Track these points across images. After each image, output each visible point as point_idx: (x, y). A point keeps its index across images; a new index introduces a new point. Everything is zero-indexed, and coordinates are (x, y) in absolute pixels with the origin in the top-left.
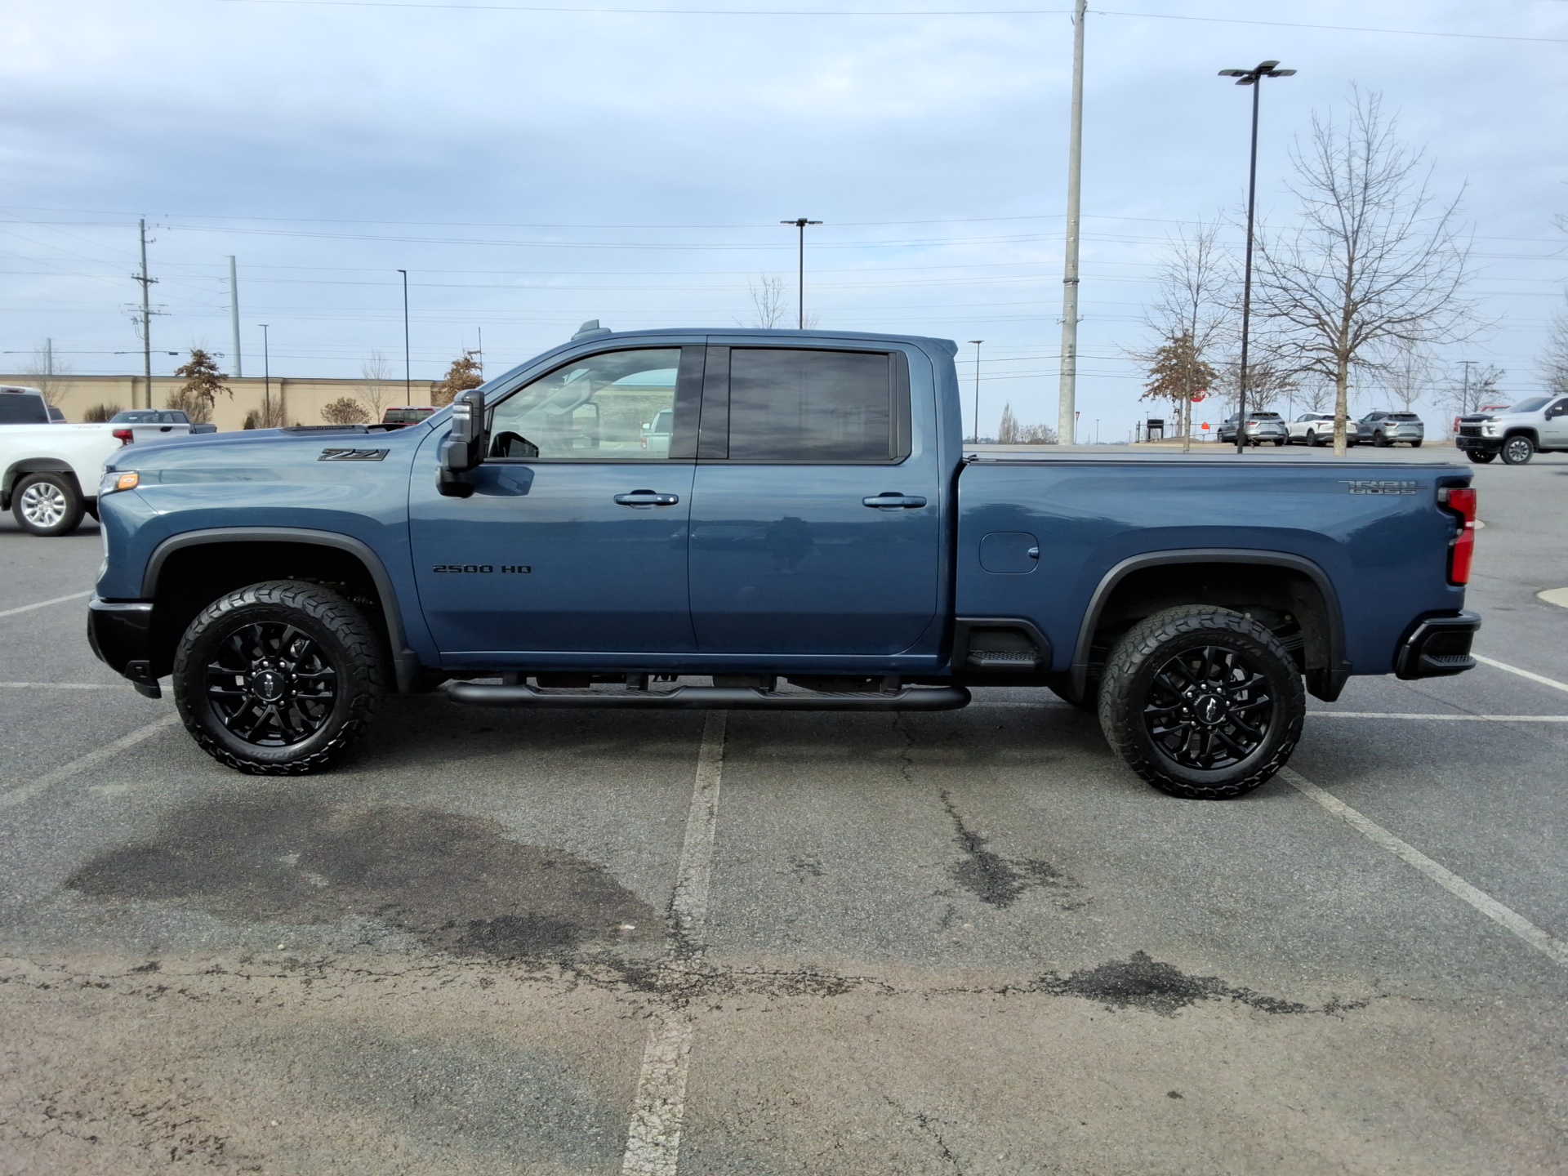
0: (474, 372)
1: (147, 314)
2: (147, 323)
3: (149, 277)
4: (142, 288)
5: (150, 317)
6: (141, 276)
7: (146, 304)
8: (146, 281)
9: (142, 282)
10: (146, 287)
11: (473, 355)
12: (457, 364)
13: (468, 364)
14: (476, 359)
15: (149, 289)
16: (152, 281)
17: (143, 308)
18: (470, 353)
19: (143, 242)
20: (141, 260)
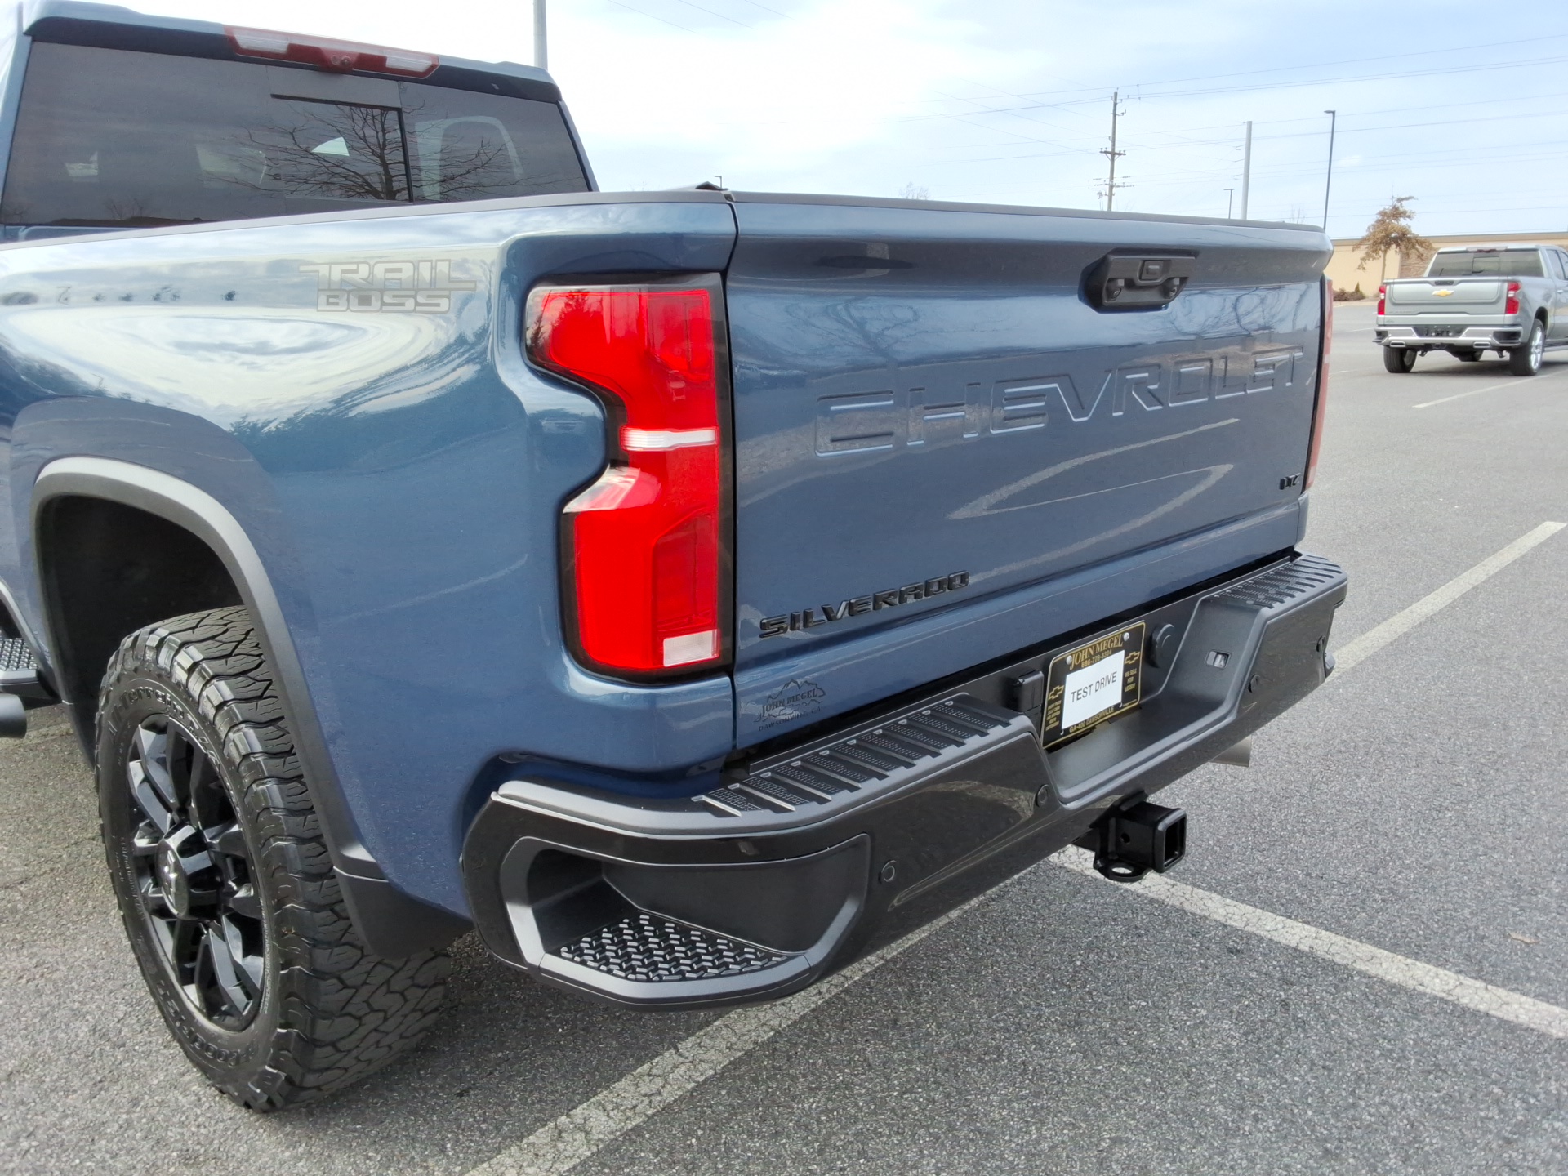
0: (1403, 222)
1: (1111, 187)
2: (1111, 195)
3: (1117, 151)
4: (1109, 162)
5: (1114, 190)
6: (1110, 150)
7: (1112, 178)
8: (1113, 154)
9: (1109, 155)
10: (1113, 160)
11: (1404, 202)
12: (1383, 214)
13: (1397, 213)
14: (1406, 206)
15: (1116, 162)
16: (1120, 154)
17: (1108, 182)
18: (1400, 200)
19: (1115, 115)
20: (1111, 135)
